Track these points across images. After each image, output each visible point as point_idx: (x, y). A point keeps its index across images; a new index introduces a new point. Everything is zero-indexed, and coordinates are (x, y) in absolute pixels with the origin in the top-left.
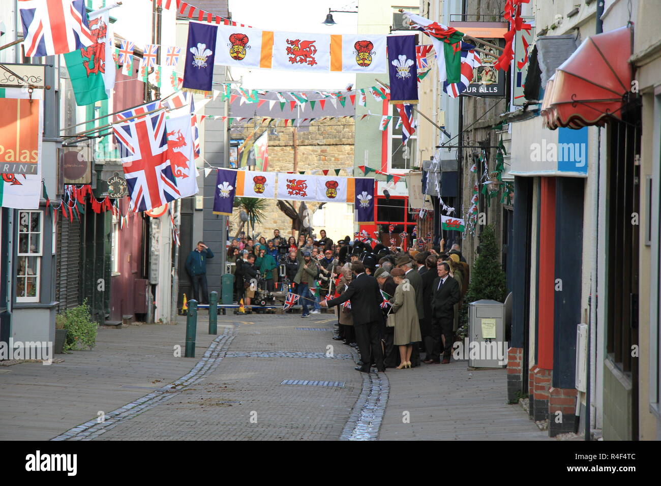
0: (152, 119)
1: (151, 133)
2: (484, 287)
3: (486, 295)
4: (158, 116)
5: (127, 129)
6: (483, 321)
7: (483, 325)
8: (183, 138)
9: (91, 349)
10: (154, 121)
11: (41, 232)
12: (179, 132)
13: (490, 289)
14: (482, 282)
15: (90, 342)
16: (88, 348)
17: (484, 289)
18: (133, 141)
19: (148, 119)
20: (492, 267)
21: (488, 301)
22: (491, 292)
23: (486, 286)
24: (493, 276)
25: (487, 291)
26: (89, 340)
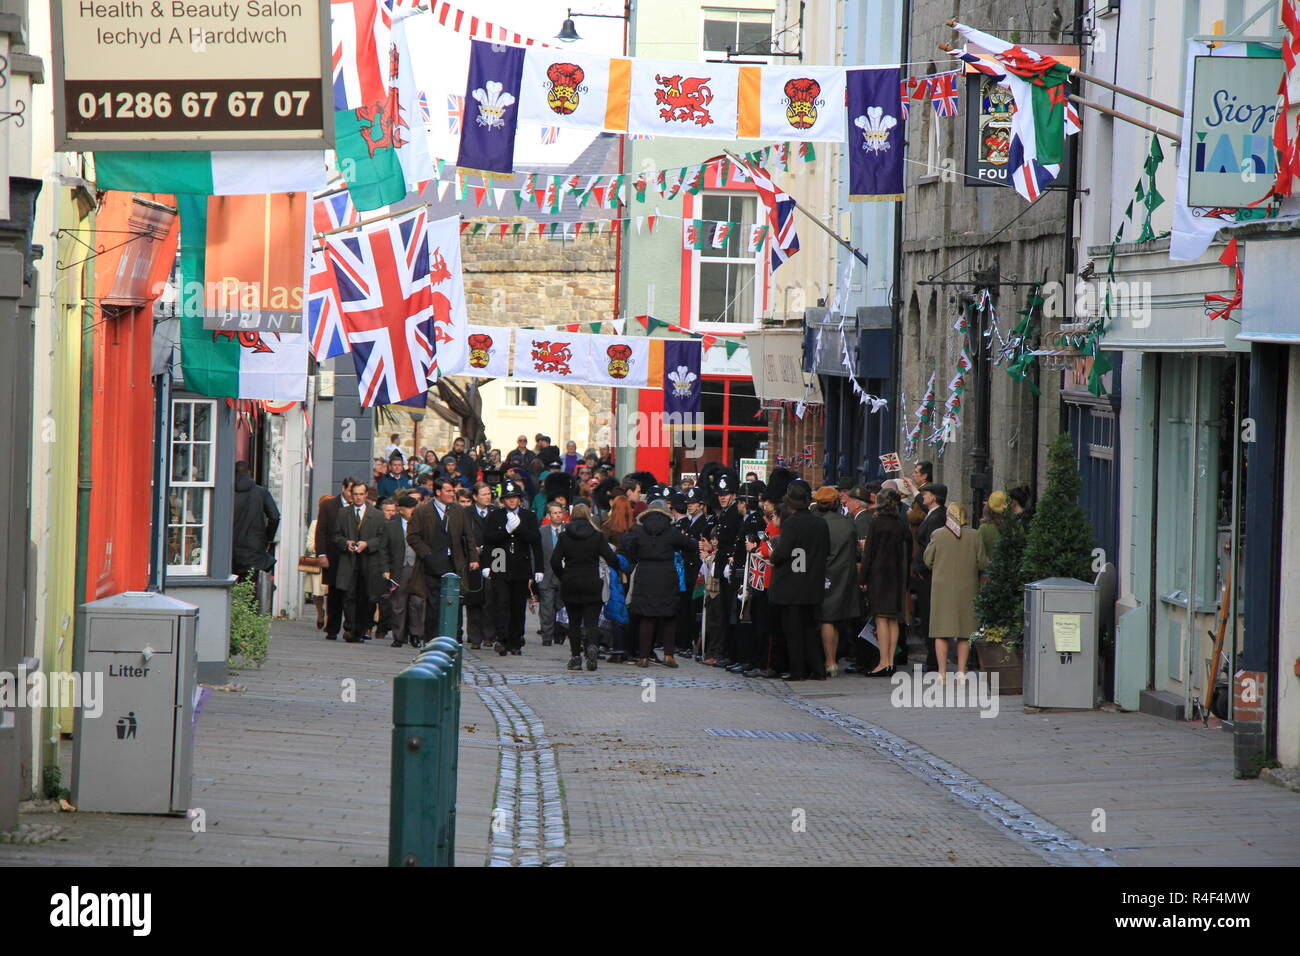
0: (401, 225)
1: (400, 254)
2: (1054, 553)
3: (1057, 569)
4: (414, 219)
5: (353, 245)
6: (1057, 618)
7: (1056, 627)
8: (444, 265)
9: (259, 666)
10: (405, 230)
11: (213, 442)
12: (436, 253)
13: (1066, 558)
14: (1050, 543)
15: (257, 653)
16: (254, 665)
17: (1055, 558)
18: (366, 270)
19: (393, 227)
20: (1069, 515)
21: (1063, 580)
22: (1068, 564)
23: (1060, 551)
24: (1070, 532)
25: (1060, 561)
26: (256, 649)
